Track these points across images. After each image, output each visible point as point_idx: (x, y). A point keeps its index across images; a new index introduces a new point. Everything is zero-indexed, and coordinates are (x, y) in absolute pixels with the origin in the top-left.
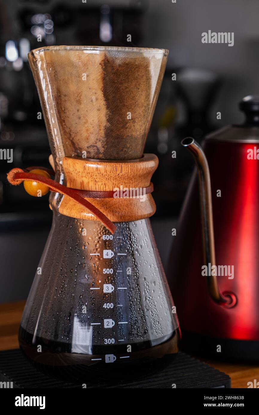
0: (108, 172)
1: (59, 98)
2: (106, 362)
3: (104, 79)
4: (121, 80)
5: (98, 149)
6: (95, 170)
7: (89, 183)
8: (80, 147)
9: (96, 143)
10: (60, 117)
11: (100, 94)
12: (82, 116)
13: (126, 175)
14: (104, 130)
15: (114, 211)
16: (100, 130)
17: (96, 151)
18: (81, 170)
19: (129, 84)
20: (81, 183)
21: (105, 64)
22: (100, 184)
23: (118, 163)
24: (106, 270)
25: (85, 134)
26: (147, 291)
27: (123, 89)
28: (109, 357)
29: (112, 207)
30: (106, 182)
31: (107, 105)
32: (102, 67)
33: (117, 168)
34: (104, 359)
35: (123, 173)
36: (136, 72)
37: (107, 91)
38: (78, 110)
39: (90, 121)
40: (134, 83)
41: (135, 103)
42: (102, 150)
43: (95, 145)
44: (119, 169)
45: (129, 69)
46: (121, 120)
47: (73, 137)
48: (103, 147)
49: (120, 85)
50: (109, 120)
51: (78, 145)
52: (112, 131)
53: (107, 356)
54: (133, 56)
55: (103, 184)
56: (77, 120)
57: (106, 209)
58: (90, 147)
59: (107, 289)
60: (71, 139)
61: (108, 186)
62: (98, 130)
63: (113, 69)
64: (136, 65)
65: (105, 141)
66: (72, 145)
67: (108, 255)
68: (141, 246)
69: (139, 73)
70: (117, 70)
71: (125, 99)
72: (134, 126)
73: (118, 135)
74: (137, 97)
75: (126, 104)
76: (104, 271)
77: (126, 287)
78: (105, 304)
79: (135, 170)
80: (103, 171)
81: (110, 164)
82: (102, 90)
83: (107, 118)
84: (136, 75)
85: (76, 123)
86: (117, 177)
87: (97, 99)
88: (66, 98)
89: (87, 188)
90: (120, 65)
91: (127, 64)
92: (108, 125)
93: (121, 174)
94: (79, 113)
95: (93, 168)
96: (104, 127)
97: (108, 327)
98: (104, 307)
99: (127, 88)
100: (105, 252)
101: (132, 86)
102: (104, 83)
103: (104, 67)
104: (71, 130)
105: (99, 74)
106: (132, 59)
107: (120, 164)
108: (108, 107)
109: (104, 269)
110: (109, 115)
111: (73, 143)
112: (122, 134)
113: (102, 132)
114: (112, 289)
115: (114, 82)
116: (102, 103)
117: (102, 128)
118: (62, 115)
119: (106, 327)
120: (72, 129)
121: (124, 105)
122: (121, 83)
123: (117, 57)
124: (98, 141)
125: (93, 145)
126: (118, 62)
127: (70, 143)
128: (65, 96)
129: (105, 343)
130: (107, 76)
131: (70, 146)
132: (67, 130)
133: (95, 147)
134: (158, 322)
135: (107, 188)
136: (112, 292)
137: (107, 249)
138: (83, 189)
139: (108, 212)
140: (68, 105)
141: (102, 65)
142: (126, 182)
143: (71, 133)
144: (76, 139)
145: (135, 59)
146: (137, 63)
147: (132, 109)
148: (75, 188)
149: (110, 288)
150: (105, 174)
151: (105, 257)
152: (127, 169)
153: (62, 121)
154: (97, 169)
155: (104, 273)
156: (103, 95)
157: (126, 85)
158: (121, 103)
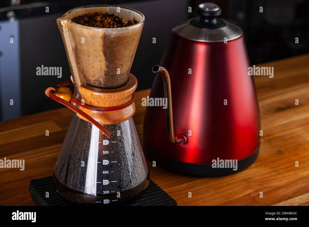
0: (106, 98)
1: (76, 50)
2: (104, 203)
3: (104, 46)
4: (115, 46)
5: (100, 82)
6: (98, 97)
7: (94, 102)
8: (89, 79)
9: (99, 79)
10: (77, 60)
11: (101, 54)
12: (90, 64)
13: (117, 99)
14: (104, 72)
15: (110, 119)
16: (101, 72)
17: (99, 83)
18: (90, 95)
19: (119, 47)
20: (90, 102)
21: (104, 38)
22: (101, 103)
23: (112, 93)
24: (105, 152)
25: (92, 74)
26: (129, 161)
27: (115, 50)
28: (106, 201)
29: (109, 117)
30: (105, 103)
31: (106, 59)
32: (103, 40)
33: (111, 96)
34: (103, 202)
35: (115, 98)
36: (124, 41)
37: (106, 52)
38: (88, 60)
39: (95, 67)
40: (122, 47)
41: (123, 56)
42: (103, 82)
43: (98, 80)
44: (113, 96)
45: (119, 40)
46: (114, 66)
47: (85, 73)
48: (104, 81)
49: (113, 49)
50: (107, 67)
51: (88, 78)
52: (109, 72)
53: (104, 200)
54: (121, 32)
55: (103, 104)
56: (88, 66)
57: (105, 118)
58: (95, 80)
59: (105, 163)
60: (84, 74)
61: (106, 104)
62: (100, 72)
63: (110, 40)
64: (124, 37)
65: (105, 78)
66: (84, 77)
67: (106, 143)
68: (126, 135)
69: (125, 41)
70: (112, 41)
71: (117, 55)
72: (122, 68)
73: (112, 74)
74: (124, 53)
75: (117, 58)
76: (103, 152)
77: (116, 161)
78: (104, 171)
79: (122, 96)
80: (103, 98)
81: (107, 94)
82: (103, 51)
83: (106, 66)
84: (124, 42)
85: (87, 67)
86: (111, 100)
87: (99, 56)
88: (81, 52)
89: (93, 105)
90: (113, 38)
91: (118, 37)
92: (107, 69)
93: (113, 99)
94: (88, 62)
95: (97, 95)
96: (104, 71)
97: (105, 184)
98: (103, 173)
99: (118, 49)
100: (104, 141)
101: (121, 48)
102: (103, 48)
103: (104, 39)
104: (83, 70)
105: (101, 43)
106: (121, 34)
107: (114, 93)
108: (106, 60)
109: (103, 151)
110: (107, 65)
111: (85, 77)
112: (115, 74)
113: (103, 73)
114: (108, 162)
115: (110, 47)
116: (102, 58)
117: (103, 71)
118: (78, 60)
119: (104, 184)
120: (85, 69)
121: (116, 59)
122: (114, 47)
123: (112, 34)
124: (100, 78)
125: (97, 80)
126: (112, 36)
127: (83, 76)
128: (80, 51)
129: (103, 193)
130: (106, 44)
131: (83, 77)
132: (82, 69)
133: (98, 81)
134: (135, 178)
135: (105, 105)
136: (108, 164)
137: (106, 140)
138: (91, 105)
139: (106, 120)
140: (82, 56)
141: (102, 38)
142: (117, 102)
143: (84, 71)
144: (87, 75)
145: (123, 34)
146: (124, 36)
147: (121, 60)
148: (87, 104)
149: (107, 162)
150: (105, 99)
151: (104, 144)
152: (118, 96)
153: (78, 63)
154: (99, 96)
155: (103, 153)
156: (103, 54)
157: (117, 48)
158: (115, 58)
